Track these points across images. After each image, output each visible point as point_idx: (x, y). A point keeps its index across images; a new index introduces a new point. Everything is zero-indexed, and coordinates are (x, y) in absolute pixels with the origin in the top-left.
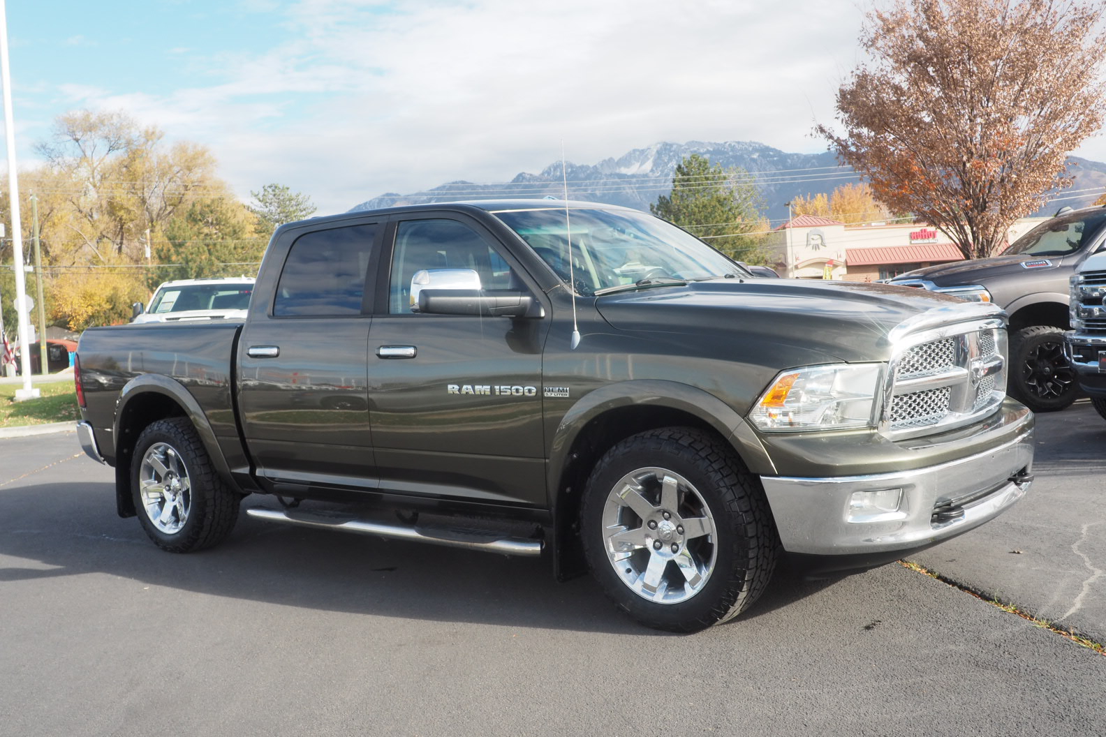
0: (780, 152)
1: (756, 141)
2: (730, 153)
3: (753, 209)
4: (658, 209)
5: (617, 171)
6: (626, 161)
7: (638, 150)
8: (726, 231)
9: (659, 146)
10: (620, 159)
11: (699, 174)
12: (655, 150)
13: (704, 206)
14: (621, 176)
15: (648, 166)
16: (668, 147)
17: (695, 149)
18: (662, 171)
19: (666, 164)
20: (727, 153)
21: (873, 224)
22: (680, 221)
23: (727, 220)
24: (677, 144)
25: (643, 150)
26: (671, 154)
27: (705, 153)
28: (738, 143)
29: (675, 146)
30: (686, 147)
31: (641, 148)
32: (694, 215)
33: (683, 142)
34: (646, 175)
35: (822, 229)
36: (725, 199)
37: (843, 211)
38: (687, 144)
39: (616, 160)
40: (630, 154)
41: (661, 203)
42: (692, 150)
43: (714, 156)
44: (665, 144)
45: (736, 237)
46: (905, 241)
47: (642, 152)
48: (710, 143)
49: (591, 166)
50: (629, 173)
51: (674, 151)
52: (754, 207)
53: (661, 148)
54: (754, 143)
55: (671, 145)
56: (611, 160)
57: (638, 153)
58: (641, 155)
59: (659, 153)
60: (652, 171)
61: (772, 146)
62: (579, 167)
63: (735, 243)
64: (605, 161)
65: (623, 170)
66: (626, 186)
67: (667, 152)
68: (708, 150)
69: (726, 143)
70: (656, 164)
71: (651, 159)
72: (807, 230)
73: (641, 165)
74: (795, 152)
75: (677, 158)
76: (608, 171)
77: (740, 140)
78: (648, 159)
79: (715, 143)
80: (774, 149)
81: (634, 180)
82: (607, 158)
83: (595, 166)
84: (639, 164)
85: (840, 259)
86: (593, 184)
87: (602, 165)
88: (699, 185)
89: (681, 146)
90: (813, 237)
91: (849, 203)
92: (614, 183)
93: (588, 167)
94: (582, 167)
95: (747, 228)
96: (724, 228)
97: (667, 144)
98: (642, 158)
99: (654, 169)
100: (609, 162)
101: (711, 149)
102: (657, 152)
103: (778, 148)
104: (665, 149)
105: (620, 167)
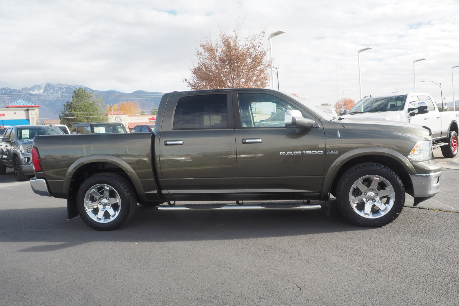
0: (92, 89)
1: (83, 85)
2: (74, 89)
3: (101, 108)
4: (67, 106)
5: (29, 92)
6: (33, 89)
7: (37, 85)
8: (93, 115)
9: (46, 84)
10: (30, 88)
11: (83, 94)
12: (44, 86)
13: (85, 106)
14: (31, 95)
15: (41, 91)
16: (49, 85)
17: (60, 86)
18: (47, 93)
19: (49, 91)
20: (72, 88)
21: (136, 115)
22: (76, 111)
23: (94, 111)
24: (53, 84)
25: (39, 85)
26: (51, 87)
27: (64, 88)
28: (76, 85)
29: (52, 85)
30: (57, 85)
31: (38, 85)
32: (81, 109)
33: (55, 83)
34: (40, 95)
35: (120, 116)
36: (92, 104)
37: (123, 110)
38: (56, 84)
39: (28, 88)
40: (34, 86)
41: (68, 104)
42: (59, 86)
43: (67, 89)
44: (48, 84)
45: (97, 117)
46: (148, 121)
47: (39, 86)
48: (66, 85)
49: (18, 90)
50: (34, 94)
51: (52, 86)
52: (102, 107)
53: (47, 85)
54: (82, 86)
55: (51, 84)
56: (26, 88)
57: (37, 86)
58: (39, 87)
59: (46, 87)
60: (43, 93)
61: (89, 87)
62: (13, 90)
63: (96, 119)
64: (23, 88)
65: (31, 92)
66: (33, 98)
67: (49, 87)
68: (65, 87)
69: (72, 85)
70: (45, 91)
71: (43, 89)
72: (116, 116)
73: (39, 91)
74: (97, 90)
75: (53, 89)
76: (25, 92)
77: (77, 85)
78: (42, 89)
79: (68, 85)
80: (90, 88)
81: (36, 96)
82: (24, 87)
83: (20, 90)
84: (38, 90)
85: (126, 126)
86: (19, 97)
87: (22, 90)
88: (82, 98)
89: (55, 85)
90: (117, 118)
91: (125, 108)
92: (27, 97)
93: (16, 90)
94: (14, 90)
95: (100, 114)
96: (92, 114)
97: (49, 84)
98: (39, 88)
99: (44, 92)
100: (25, 89)
101: (66, 87)
102: (45, 86)
103: (91, 88)
104: (48, 86)
105: (30, 91)
